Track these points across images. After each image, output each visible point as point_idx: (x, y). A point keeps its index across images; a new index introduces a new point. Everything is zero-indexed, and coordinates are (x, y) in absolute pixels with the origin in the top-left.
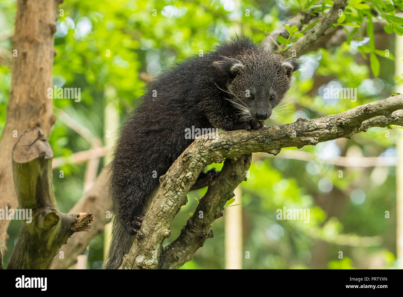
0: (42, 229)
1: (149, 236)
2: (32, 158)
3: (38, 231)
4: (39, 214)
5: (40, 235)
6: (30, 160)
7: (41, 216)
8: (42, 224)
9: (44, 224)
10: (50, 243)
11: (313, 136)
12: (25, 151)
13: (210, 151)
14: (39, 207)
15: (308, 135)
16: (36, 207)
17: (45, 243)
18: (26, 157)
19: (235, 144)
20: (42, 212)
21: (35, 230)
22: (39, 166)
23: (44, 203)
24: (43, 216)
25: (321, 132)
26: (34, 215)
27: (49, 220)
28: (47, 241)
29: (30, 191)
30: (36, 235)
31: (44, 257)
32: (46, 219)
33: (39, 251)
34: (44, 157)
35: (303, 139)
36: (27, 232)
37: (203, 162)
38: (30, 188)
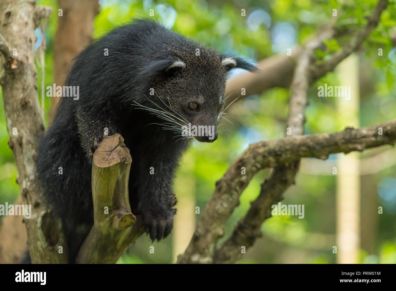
0: (116, 230)
1: (205, 236)
2: (114, 163)
3: (112, 232)
4: (114, 216)
5: (112, 235)
6: (111, 165)
7: (116, 217)
8: (116, 225)
9: (119, 225)
10: (120, 243)
11: (361, 143)
12: (107, 157)
13: (264, 157)
14: (114, 209)
15: (356, 143)
16: (112, 208)
17: (115, 243)
18: (107, 161)
19: (287, 150)
20: (117, 213)
21: (108, 230)
22: (119, 171)
23: (120, 205)
24: (119, 217)
25: (368, 140)
26: (109, 217)
27: (126, 221)
28: (118, 241)
29: (108, 194)
30: (108, 235)
31: (112, 255)
32: (122, 220)
33: (109, 250)
34: (125, 162)
35: (351, 146)
36: (100, 232)
37: (256, 167)
38: (108, 191)
